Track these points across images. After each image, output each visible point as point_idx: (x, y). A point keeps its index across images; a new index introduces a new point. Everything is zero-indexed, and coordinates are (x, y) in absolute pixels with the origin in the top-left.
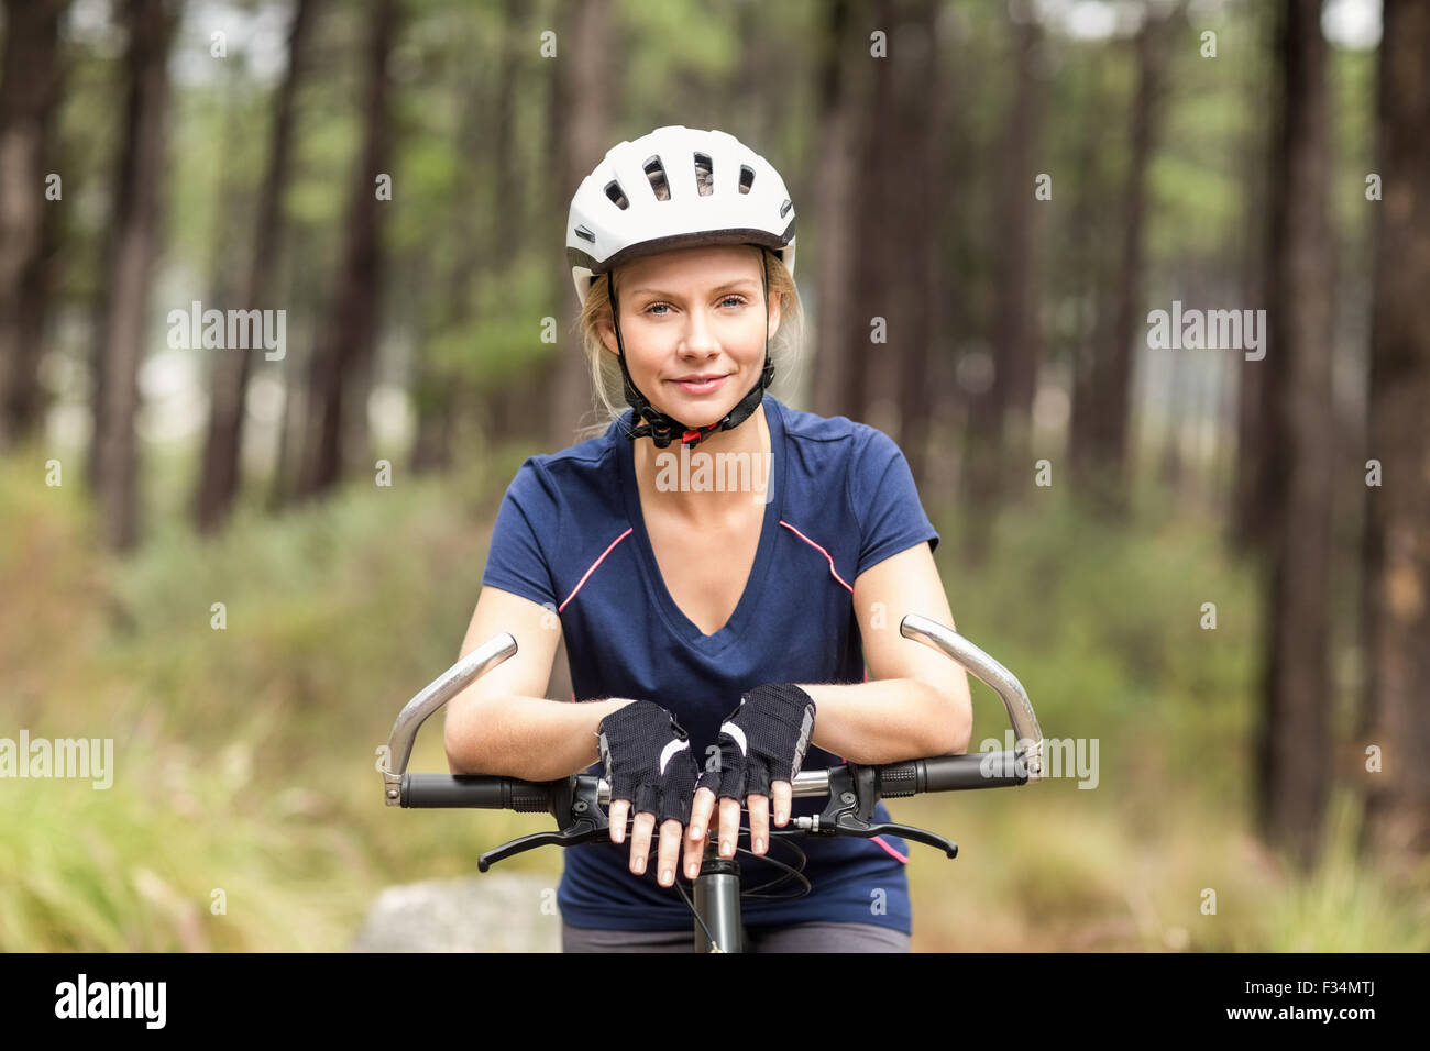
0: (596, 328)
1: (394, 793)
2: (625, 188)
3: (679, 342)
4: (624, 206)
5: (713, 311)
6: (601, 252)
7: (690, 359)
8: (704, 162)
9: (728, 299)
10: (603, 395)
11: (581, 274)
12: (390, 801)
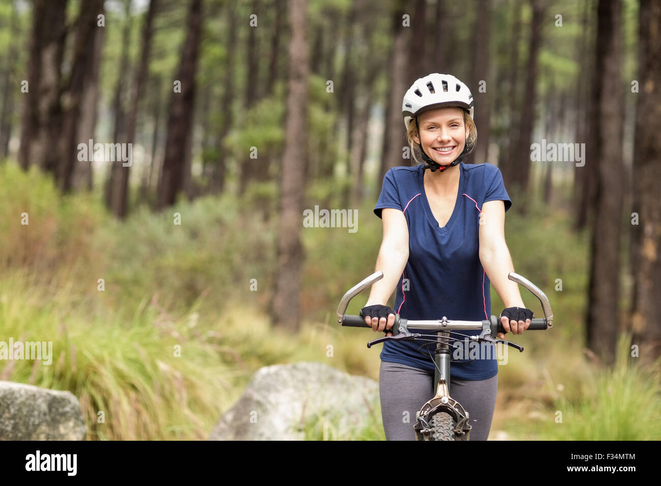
0: (412, 136)
1: (340, 321)
2: (421, 91)
3: (438, 137)
4: (421, 96)
5: (448, 128)
6: (414, 110)
7: (442, 142)
8: (444, 82)
9: (453, 125)
10: (414, 157)
11: (407, 119)
12: (339, 324)
